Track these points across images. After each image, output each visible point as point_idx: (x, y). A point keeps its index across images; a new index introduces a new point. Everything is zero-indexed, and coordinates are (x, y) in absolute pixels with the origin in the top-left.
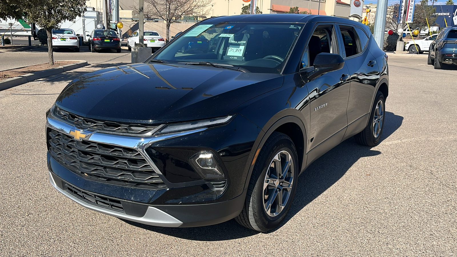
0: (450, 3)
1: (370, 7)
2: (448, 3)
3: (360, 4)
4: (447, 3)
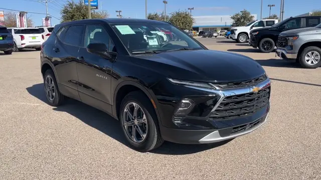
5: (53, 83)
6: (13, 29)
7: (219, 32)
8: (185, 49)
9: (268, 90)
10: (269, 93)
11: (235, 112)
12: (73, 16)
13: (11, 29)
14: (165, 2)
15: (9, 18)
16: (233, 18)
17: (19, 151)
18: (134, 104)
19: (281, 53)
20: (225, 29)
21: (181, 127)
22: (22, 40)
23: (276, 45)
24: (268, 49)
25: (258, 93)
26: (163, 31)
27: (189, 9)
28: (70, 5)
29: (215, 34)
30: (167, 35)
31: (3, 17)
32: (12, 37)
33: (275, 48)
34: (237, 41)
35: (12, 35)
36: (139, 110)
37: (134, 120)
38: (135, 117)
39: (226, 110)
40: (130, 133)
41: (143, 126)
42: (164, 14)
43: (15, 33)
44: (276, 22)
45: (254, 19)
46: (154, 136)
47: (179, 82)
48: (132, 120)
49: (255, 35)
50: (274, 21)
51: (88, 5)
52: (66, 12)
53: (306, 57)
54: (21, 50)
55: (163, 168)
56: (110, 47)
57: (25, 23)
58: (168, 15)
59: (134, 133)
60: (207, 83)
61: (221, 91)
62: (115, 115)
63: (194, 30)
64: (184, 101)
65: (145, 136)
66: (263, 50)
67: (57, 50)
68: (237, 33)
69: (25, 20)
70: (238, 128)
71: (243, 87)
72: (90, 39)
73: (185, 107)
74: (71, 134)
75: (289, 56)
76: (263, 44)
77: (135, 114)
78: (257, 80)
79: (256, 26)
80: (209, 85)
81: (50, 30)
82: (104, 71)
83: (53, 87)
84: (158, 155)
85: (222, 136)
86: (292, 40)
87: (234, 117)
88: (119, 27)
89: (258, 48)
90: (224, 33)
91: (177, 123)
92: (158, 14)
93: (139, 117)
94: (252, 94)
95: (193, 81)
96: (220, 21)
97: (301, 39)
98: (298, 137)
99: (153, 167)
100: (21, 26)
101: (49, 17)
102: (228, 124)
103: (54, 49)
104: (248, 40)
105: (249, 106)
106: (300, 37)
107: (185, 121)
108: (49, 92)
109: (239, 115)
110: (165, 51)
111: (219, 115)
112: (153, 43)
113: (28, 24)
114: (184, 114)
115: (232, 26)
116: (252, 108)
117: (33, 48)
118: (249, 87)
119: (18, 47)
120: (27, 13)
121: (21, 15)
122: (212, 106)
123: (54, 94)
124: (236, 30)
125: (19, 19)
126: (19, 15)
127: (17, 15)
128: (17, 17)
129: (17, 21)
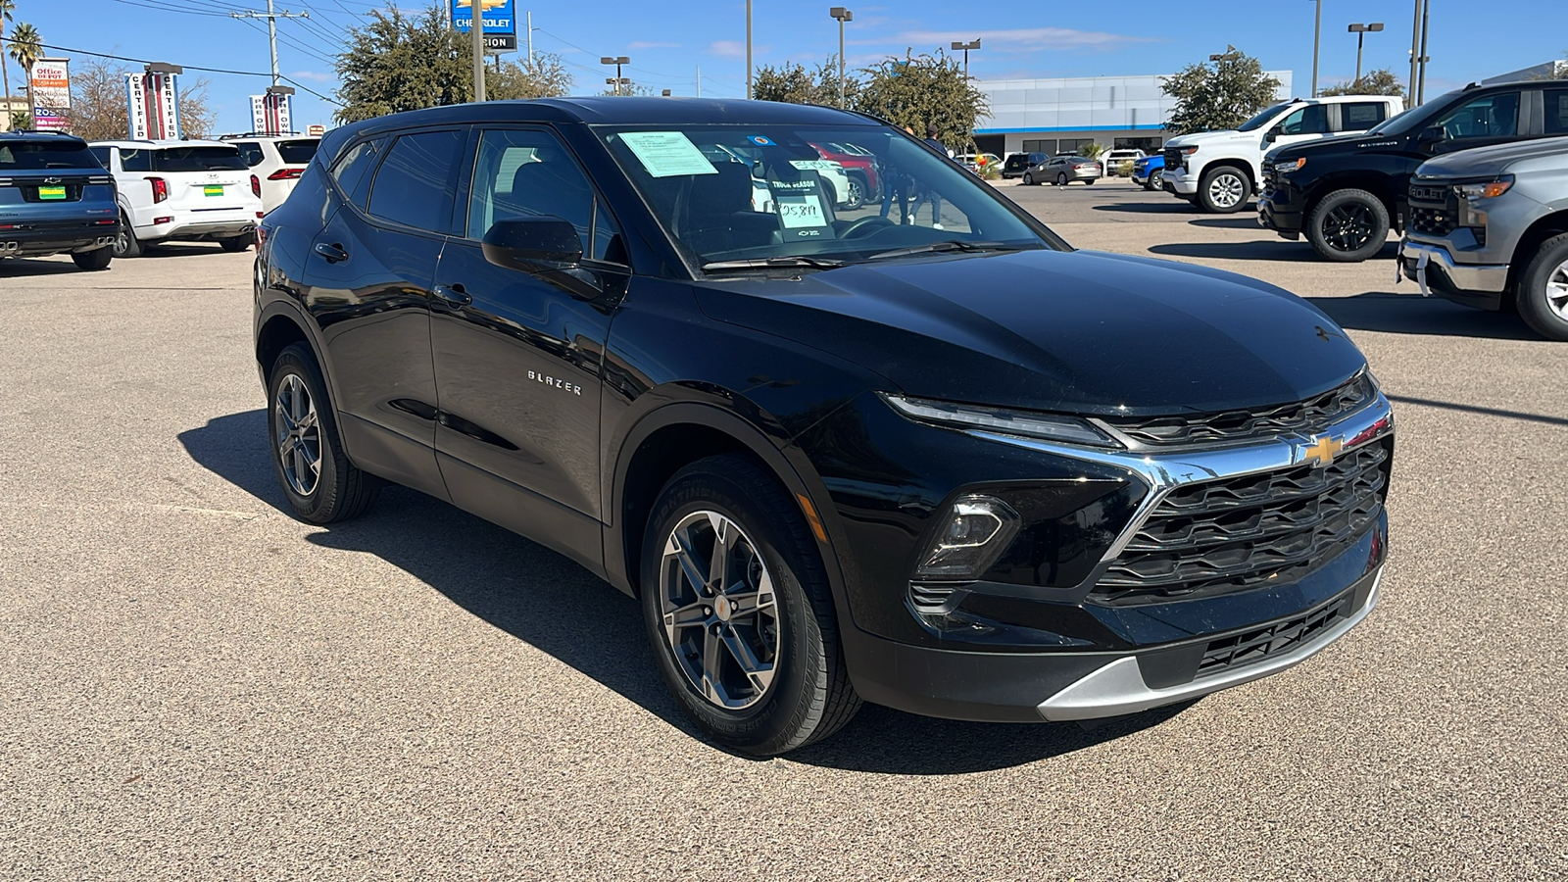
5: (312, 409)
6: (116, 146)
7: (1105, 158)
8: (959, 245)
9: (1380, 455)
10: (1386, 467)
11: (1218, 565)
12: (398, 81)
13: (108, 149)
14: (839, 14)
15: (93, 93)
16: (1174, 90)
17: (154, 745)
18: (715, 519)
19: (1422, 265)
20: (1136, 143)
21: (951, 635)
22: (157, 201)
23: (1394, 225)
24: (1352, 243)
25: (1332, 470)
26: (833, 155)
27: (956, 46)
28: (384, 28)
29: (1084, 171)
30: (849, 174)
31: (65, 90)
32: (112, 185)
33: (1392, 236)
34: (1198, 203)
35: (111, 179)
36: (738, 552)
37: (713, 595)
38: (717, 584)
39: (1174, 555)
40: (695, 661)
41: (755, 628)
42: (835, 74)
43: (128, 166)
44: (1395, 107)
45: (1281, 94)
46: (814, 678)
47: (941, 415)
48: (700, 600)
49: (1291, 175)
50: (1381, 105)
51: (468, 33)
52: (361, 62)
53: (1551, 284)
54: (152, 248)
55: (862, 840)
56: (595, 236)
57: (169, 120)
58: (855, 76)
59: (711, 660)
60: (1082, 419)
61: (1147, 460)
62: (615, 571)
63: (983, 150)
64: (964, 509)
65: (766, 677)
66: (1329, 248)
67: (336, 253)
68: (1197, 163)
69: (167, 104)
70: (1231, 641)
71: (1259, 439)
72: (497, 197)
73: (970, 538)
74: (404, 661)
75: (1464, 279)
76: (1328, 219)
77: (719, 566)
78: (1323, 404)
79: (1291, 131)
80: (1090, 427)
81: (292, 151)
82: (575, 358)
83: (312, 430)
84: (833, 773)
85: (1153, 682)
86: (1482, 197)
87: (1216, 589)
88: (636, 142)
89: (1302, 238)
90: (1130, 162)
91: (930, 617)
92: (806, 73)
93: (740, 584)
94: (1302, 472)
95: (1006, 410)
96: (1106, 106)
97: (1523, 196)
98: (1535, 692)
99: (809, 833)
100: (152, 136)
101: (283, 90)
102: (1180, 623)
103: (319, 248)
104: (1252, 199)
105: (1288, 536)
106: (1522, 182)
107: (968, 604)
108: (291, 455)
109: (1237, 580)
110: (864, 256)
111: (1140, 576)
112: (803, 216)
113: (183, 124)
114: (961, 569)
115: (1171, 127)
116: (1300, 543)
117: (209, 237)
118: (1288, 438)
119: (140, 234)
120: (178, 70)
121: (154, 77)
122: (1107, 535)
123: (318, 464)
124: (1193, 148)
125: (143, 100)
126: (140, 79)
127: (131, 80)
128: (133, 90)
129: (135, 110)
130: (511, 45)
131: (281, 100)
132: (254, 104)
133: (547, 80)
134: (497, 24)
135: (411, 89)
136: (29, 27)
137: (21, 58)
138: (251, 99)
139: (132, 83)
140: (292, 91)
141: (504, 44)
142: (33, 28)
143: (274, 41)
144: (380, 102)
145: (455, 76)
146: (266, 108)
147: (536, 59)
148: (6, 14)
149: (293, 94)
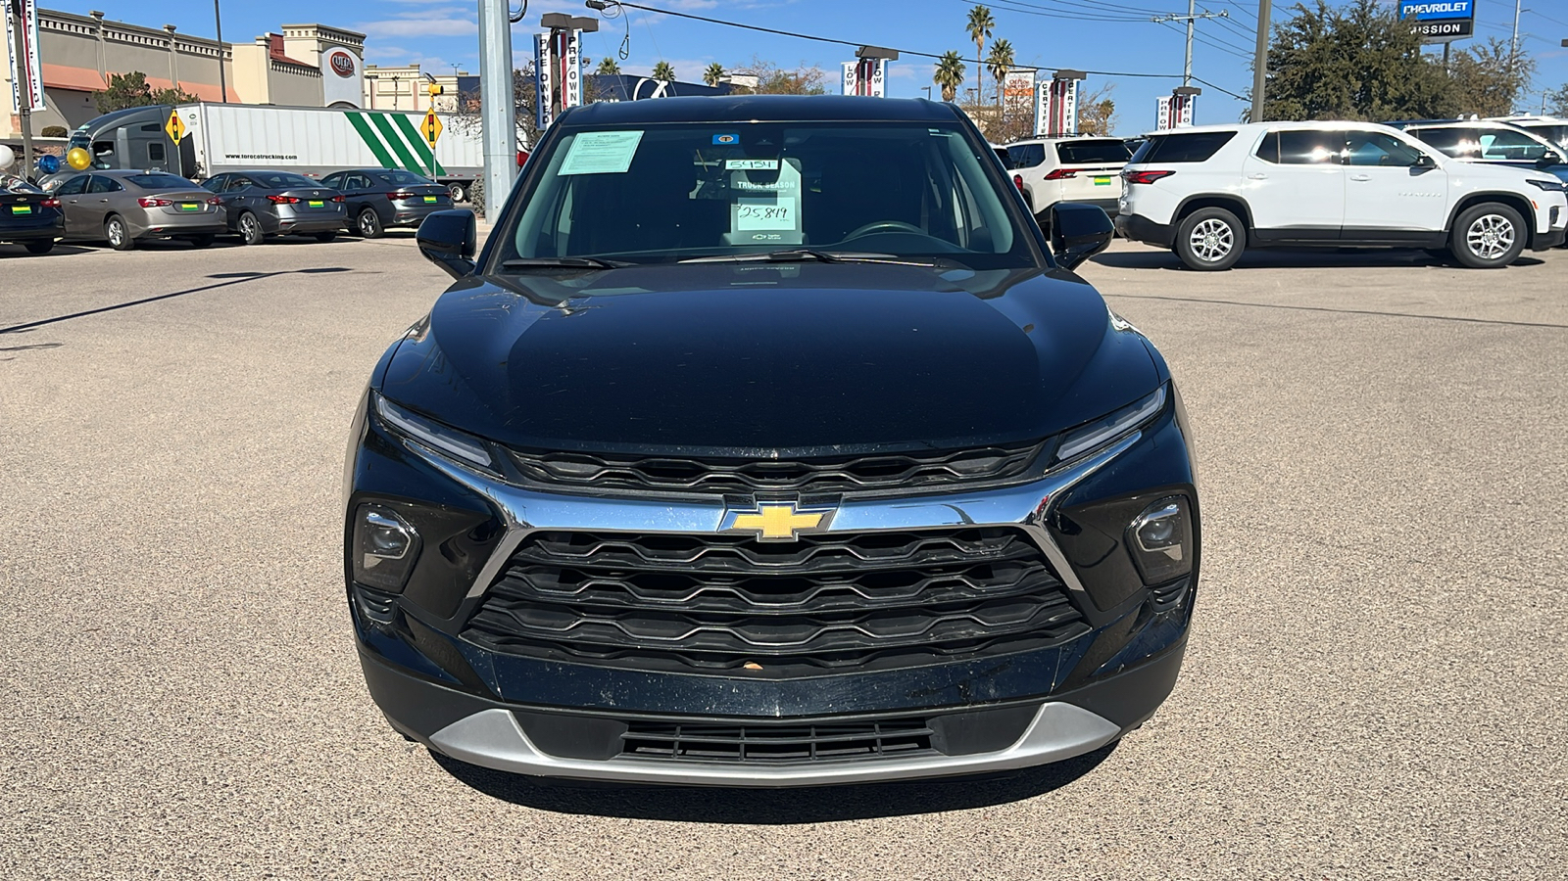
0: (608, 68)
1: (377, 77)
2: (603, 69)
3: (353, 67)
4: (600, 68)
12: (1312, 77)
28: (1307, 22)
52: (1279, 59)
57: (1069, 121)
69: (1069, 107)
101: (1190, 91)
113: (1078, 122)
121: (1061, 84)
125: (1048, 105)
126: (1049, 86)
127: (1041, 87)
128: (1041, 96)
129: (1041, 115)
130: (1466, 30)
131: (1186, 101)
132: (1160, 106)
133: (1504, 68)
134: (1452, 7)
135: (1325, 84)
136: (1005, 42)
137: (995, 71)
138: (1158, 101)
139: (1041, 90)
140: (1198, 92)
141: (1458, 30)
142: (1008, 43)
143: (1190, 43)
144: (1291, 99)
145: (1377, 69)
146: (1171, 109)
147: (1493, 45)
148: (987, 31)
149: (1199, 94)
